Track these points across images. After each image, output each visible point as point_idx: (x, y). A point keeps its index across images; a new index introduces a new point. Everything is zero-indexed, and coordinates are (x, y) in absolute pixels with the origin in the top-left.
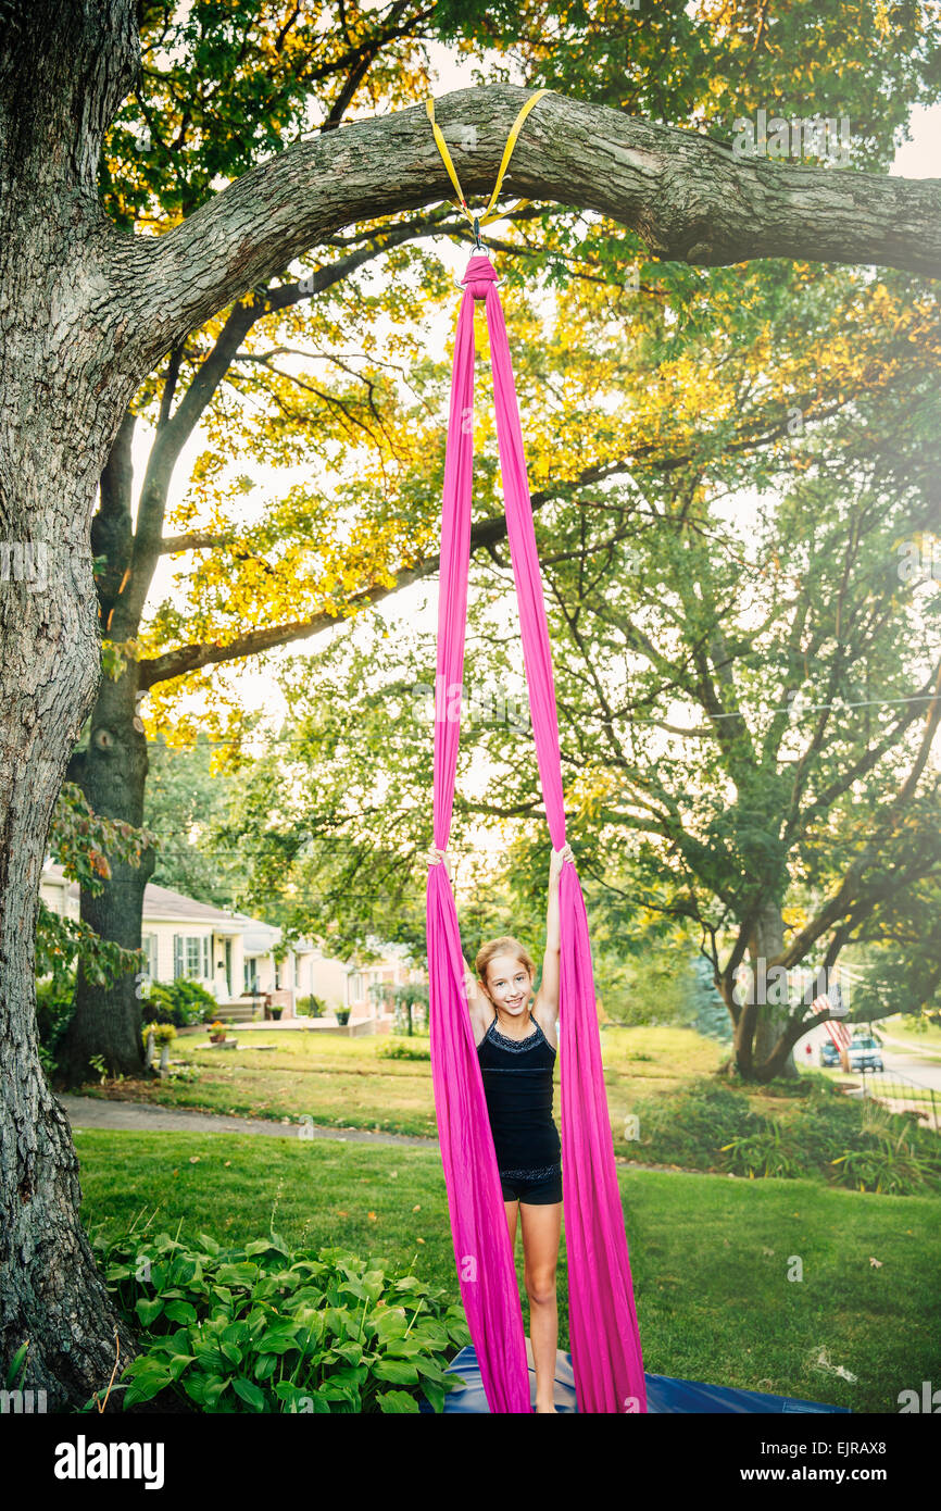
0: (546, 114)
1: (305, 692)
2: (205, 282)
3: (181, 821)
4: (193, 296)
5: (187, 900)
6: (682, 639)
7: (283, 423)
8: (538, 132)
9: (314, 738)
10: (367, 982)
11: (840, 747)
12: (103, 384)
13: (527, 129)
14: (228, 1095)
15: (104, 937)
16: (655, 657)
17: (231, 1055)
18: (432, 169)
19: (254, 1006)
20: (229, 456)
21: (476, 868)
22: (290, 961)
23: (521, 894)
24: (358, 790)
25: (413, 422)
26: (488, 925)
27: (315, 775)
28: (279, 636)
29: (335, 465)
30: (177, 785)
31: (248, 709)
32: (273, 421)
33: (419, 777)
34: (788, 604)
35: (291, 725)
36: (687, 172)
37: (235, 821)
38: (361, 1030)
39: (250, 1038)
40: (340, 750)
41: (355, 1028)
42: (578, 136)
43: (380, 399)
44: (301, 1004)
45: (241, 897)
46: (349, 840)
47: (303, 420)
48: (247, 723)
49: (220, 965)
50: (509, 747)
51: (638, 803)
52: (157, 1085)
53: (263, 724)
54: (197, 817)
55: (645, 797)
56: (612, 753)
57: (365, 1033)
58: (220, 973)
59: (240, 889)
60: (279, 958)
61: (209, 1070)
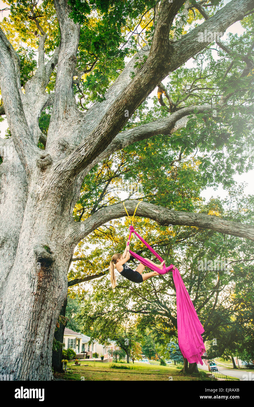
0: (141, 205)
1: (97, 287)
2: (88, 229)
3: (71, 313)
4: (86, 231)
5: (71, 330)
6: (169, 277)
7: (95, 236)
8: (140, 207)
9: (99, 296)
10: (107, 350)
11: (202, 297)
12: (72, 246)
13: (138, 207)
14: (79, 377)
15: (57, 340)
16: (164, 280)
17: (79, 367)
18: (124, 212)
19: (84, 355)
20: (85, 242)
21: (130, 324)
22: (92, 344)
23: (139, 330)
24: (107, 307)
25: (119, 236)
26: (133, 336)
27: (98, 304)
28: (93, 277)
29: (104, 244)
30: (70, 305)
31: (86, 290)
32: (93, 236)
33: (119, 305)
34: (189, 269)
35: (94, 293)
36: (163, 213)
37: (82, 313)
38: (106, 361)
39: (83, 363)
40: (103, 299)
41: (105, 360)
42: (146, 208)
43: (112, 232)
44: (94, 354)
45: (83, 330)
46: (105, 317)
47: (99, 236)
48: (86, 293)
49: (77, 345)
50: (137, 298)
51: (162, 310)
52: (64, 374)
53: (89, 293)
54: (74, 312)
55: (163, 309)
56: (157, 300)
57: (107, 362)
58: (77, 347)
59: (82, 328)
60: (89, 344)
61: (75, 371)
